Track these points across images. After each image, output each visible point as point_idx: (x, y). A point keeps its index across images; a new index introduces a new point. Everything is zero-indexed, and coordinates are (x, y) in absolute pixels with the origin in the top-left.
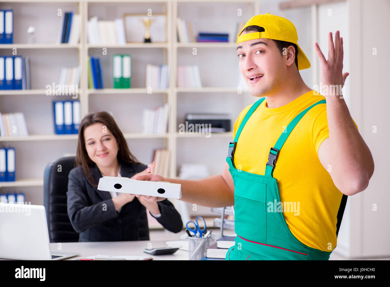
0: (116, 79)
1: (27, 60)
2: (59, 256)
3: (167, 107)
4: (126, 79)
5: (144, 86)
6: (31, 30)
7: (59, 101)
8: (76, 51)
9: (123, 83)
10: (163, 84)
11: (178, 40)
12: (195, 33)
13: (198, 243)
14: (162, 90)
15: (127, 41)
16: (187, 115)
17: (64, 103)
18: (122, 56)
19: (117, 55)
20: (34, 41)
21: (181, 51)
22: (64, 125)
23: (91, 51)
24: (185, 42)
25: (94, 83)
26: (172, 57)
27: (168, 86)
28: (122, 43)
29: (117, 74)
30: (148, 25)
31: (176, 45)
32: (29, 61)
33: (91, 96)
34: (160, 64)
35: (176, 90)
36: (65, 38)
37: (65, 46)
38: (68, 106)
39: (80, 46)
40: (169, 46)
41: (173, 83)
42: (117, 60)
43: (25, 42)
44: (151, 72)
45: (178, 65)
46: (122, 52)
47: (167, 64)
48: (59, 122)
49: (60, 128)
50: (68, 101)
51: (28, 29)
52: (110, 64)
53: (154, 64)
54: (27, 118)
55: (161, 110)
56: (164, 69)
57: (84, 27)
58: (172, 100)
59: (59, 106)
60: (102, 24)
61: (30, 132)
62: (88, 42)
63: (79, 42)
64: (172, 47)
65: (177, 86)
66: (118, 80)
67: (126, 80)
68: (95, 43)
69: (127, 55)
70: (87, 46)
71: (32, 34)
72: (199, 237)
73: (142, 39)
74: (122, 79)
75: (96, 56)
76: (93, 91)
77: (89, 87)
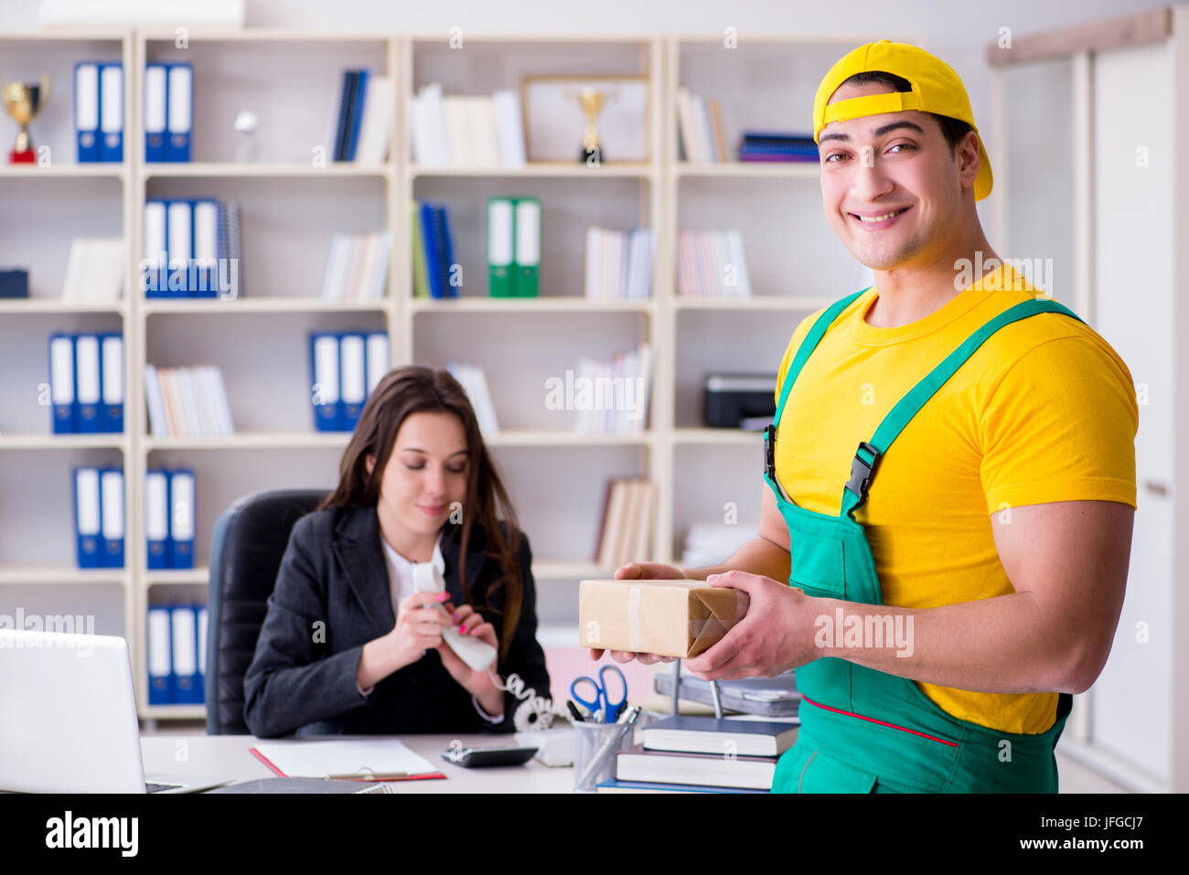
0: (494, 268)
1: (231, 211)
2: (172, 785)
3: (646, 353)
4: (525, 268)
5: (578, 290)
6: (245, 121)
7: (326, 334)
8: (377, 184)
9: (517, 281)
10: (636, 286)
11: (683, 156)
12: (733, 136)
13: (600, 737)
14: (634, 302)
15: (530, 158)
16: (708, 376)
17: (339, 337)
18: (515, 202)
19: (501, 198)
20: (254, 156)
21: (690, 186)
22: (340, 405)
23: (423, 184)
24: (703, 161)
25: (431, 281)
26: (663, 205)
27: (650, 293)
28: (513, 163)
29: (500, 254)
30: (594, 108)
31: (676, 169)
32: (240, 215)
33: (420, 319)
34: (628, 225)
35: (673, 304)
36: (346, 146)
37: (344, 169)
38: (352, 346)
39: (391, 171)
40: (653, 172)
41: (664, 281)
42: (500, 214)
43: (229, 159)
44: (601, 249)
45: (681, 229)
46: (514, 191)
47: (647, 226)
48: (326, 393)
49: (329, 413)
50: (353, 333)
51: (235, 116)
52: (480, 224)
53: (610, 225)
54: (230, 382)
55: (629, 362)
56: (639, 240)
57: (400, 113)
58: (663, 332)
59: (326, 348)
60: (456, 106)
61: (240, 425)
62: (413, 158)
63: (387, 158)
64: (663, 174)
65: (678, 291)
66: (501, 273)
67: (527, 272)
68: (434, 161)
69: (528, 199)
70: (410, 171)
71: (249, 133)
72: (601, 723)
73: (574, 153)
74: (513, 267)
75: (436, 201)
76: (426, 303)
77: (415, 293)
